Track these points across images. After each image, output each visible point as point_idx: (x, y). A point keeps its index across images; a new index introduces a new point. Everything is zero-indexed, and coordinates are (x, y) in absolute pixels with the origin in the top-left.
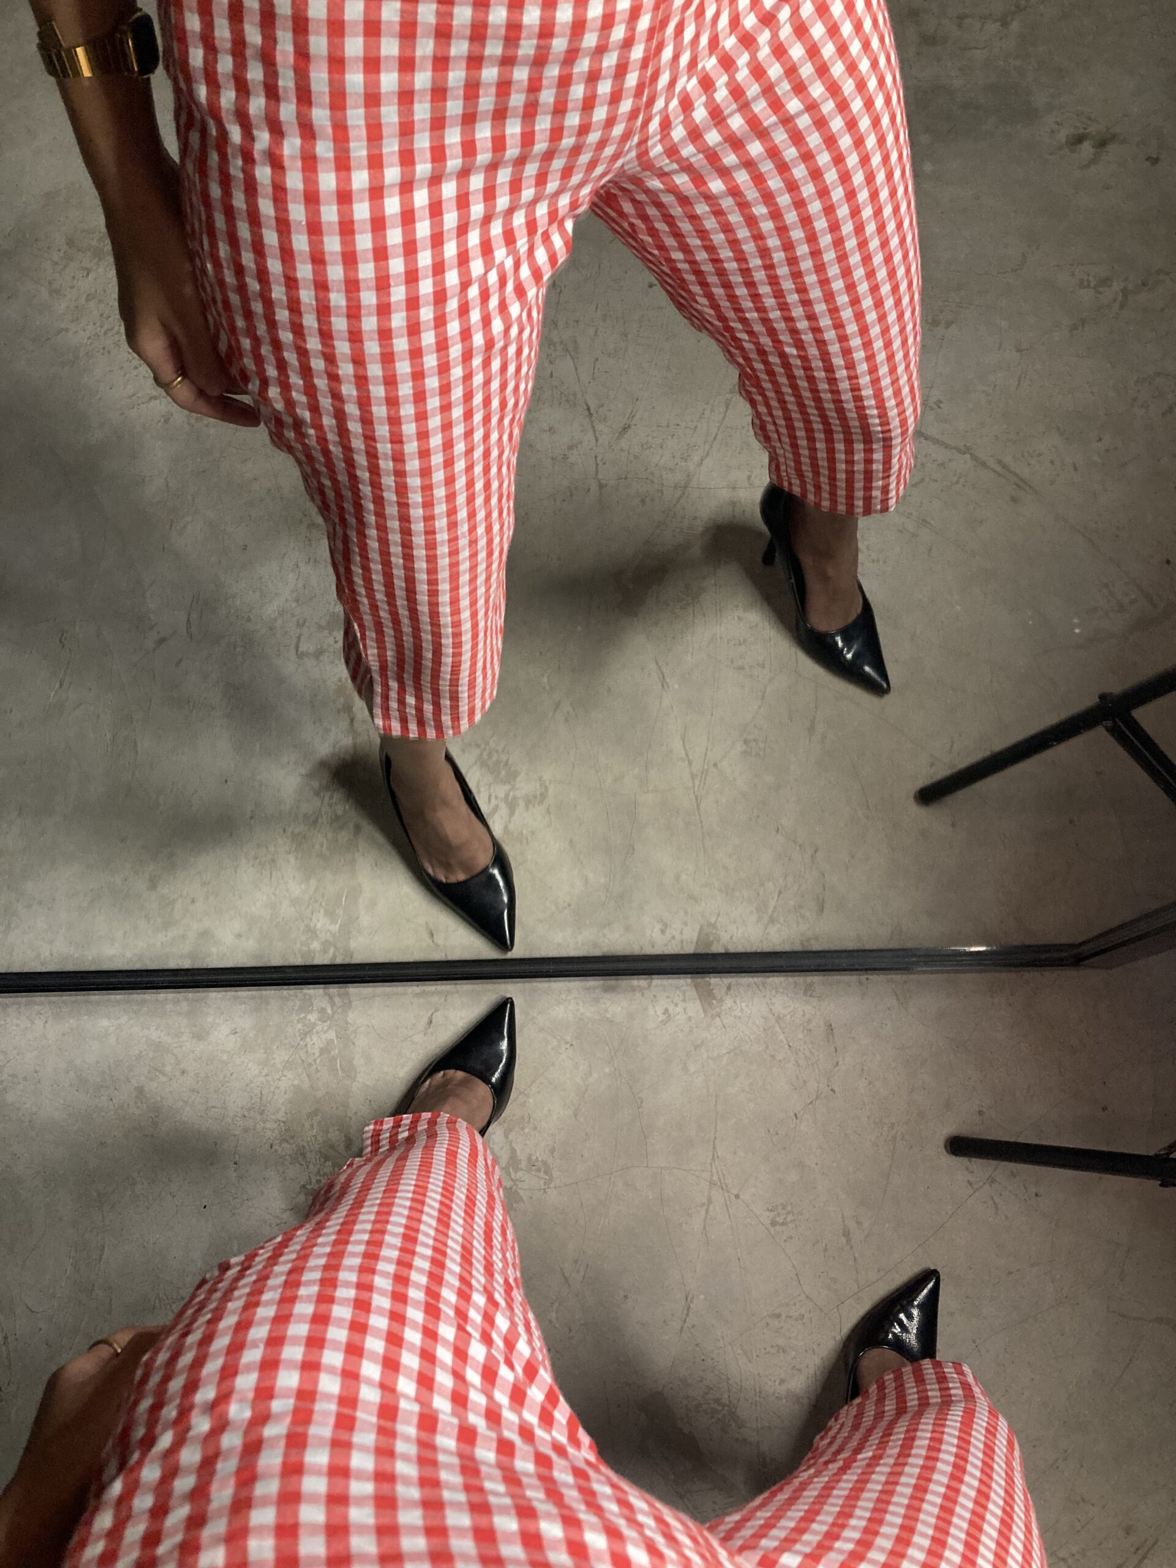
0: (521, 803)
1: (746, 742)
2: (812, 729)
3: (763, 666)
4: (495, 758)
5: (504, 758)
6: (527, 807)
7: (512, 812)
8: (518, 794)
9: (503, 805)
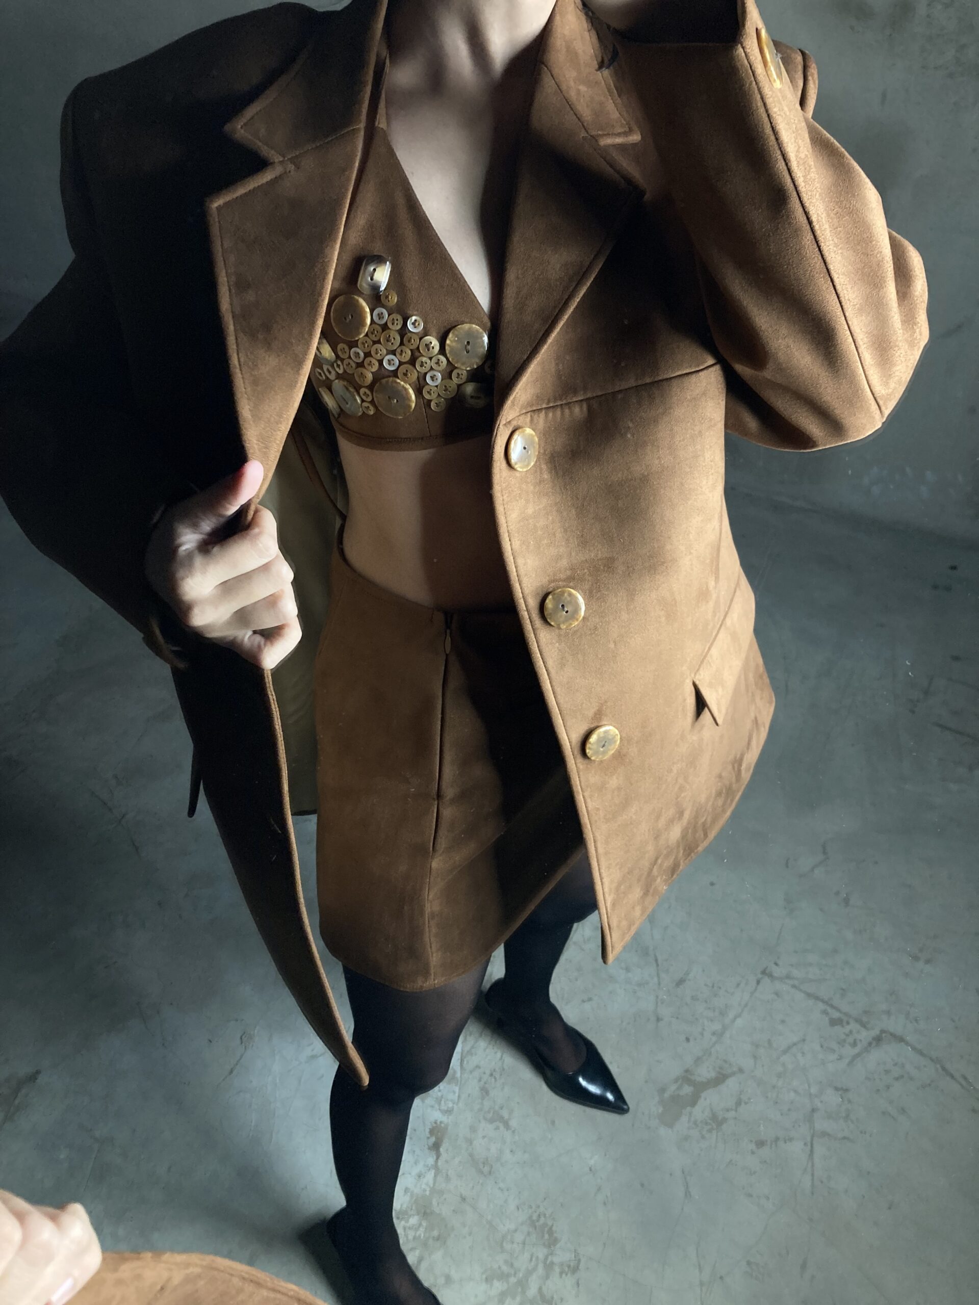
0: (557, 1269)
1: (749, 1263)
2: (804, 1266)
3: (768, 1198)
4: (542, 1220)
5: (550, 1223)
6: (561, 1273)
7: (547, 1277)
8: (556, 1260)
9: (541, 1266)
